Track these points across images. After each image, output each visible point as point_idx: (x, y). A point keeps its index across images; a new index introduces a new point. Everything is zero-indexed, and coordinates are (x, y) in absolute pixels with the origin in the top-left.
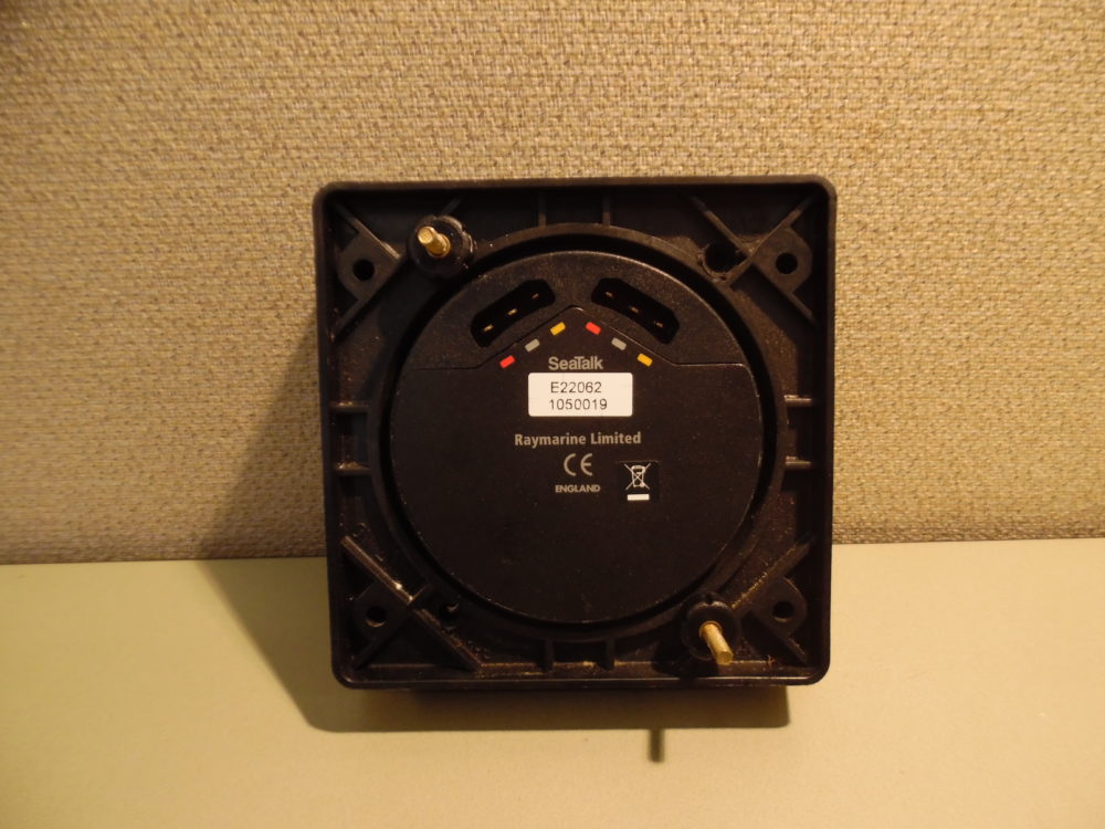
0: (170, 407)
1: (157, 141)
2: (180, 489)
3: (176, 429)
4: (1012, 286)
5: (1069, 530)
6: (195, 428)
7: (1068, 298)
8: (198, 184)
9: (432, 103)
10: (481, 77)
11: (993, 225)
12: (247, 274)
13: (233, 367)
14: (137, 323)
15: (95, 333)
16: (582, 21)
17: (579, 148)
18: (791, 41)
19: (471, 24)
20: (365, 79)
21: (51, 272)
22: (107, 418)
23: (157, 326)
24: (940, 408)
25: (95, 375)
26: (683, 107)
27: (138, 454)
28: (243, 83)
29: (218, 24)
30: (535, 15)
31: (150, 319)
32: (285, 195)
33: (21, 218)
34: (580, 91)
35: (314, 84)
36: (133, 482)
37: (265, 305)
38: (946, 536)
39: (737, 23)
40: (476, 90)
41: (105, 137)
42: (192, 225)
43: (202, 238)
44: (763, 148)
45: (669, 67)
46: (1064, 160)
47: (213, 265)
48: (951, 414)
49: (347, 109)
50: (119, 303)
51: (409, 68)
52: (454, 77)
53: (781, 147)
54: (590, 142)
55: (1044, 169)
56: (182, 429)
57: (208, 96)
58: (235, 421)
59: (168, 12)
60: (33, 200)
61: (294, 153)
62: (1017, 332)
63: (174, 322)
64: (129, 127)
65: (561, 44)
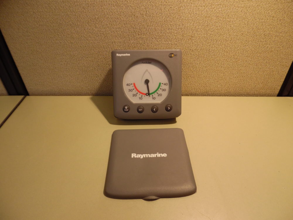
0: (89, 73)
1: (89, 35)
2: (89, 85)
3: (89, 76)
4: (213, 58)
5: (224, 95)
6: (92, 76)
7: (221, 60)
8: (95, 41)
9: (128, 31)
10: (135, 28)
11: (210, 50)
12: (101, 54)
13: (98, 67)
14: (84, 60)
15: (78, 62)
16: (150, 21)
17: (149, 38)
18: (179, 24)
19: (134, 21)
20: (119, 28)
21: (73, 53)
22: (79, 74)
23: (88, 61)
24: (203, 76)
25: (78, 68)
26: (164, 33)
27: (83, 80)
28: (102, 28)
29: (99, 20)
30: (143, 20)
31: (87, 60)
32: (107, 43)
33: (69, 45)
34: (149, 30)
35: (112, 28)
36: (82, 84)
37: (103, 58)
38: (205, 95)
39: (171, 21)
40: (135, 30)
41: (82, 35)
42: (94, 47)
43: (95, 49)
44: (175, 38)
45: (162, 27)
46: (219, 41)
47: (96, 53)
48: (205, 77)
49: (116, 32)
50: (82, 58)
51: (125, 27)
52: (132, 28)
53: (178, 38)
54: (151, 37)
55: (217, 42)
56: (90, 76)
57: (97, 29)
58: (98, 75)
59: (92, 18)
60: (71, 43)
61: (109, 38)
62: (214, 65)
63: (90, 61)
64: (86, 33)
65: (147, 24)
